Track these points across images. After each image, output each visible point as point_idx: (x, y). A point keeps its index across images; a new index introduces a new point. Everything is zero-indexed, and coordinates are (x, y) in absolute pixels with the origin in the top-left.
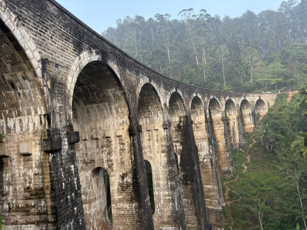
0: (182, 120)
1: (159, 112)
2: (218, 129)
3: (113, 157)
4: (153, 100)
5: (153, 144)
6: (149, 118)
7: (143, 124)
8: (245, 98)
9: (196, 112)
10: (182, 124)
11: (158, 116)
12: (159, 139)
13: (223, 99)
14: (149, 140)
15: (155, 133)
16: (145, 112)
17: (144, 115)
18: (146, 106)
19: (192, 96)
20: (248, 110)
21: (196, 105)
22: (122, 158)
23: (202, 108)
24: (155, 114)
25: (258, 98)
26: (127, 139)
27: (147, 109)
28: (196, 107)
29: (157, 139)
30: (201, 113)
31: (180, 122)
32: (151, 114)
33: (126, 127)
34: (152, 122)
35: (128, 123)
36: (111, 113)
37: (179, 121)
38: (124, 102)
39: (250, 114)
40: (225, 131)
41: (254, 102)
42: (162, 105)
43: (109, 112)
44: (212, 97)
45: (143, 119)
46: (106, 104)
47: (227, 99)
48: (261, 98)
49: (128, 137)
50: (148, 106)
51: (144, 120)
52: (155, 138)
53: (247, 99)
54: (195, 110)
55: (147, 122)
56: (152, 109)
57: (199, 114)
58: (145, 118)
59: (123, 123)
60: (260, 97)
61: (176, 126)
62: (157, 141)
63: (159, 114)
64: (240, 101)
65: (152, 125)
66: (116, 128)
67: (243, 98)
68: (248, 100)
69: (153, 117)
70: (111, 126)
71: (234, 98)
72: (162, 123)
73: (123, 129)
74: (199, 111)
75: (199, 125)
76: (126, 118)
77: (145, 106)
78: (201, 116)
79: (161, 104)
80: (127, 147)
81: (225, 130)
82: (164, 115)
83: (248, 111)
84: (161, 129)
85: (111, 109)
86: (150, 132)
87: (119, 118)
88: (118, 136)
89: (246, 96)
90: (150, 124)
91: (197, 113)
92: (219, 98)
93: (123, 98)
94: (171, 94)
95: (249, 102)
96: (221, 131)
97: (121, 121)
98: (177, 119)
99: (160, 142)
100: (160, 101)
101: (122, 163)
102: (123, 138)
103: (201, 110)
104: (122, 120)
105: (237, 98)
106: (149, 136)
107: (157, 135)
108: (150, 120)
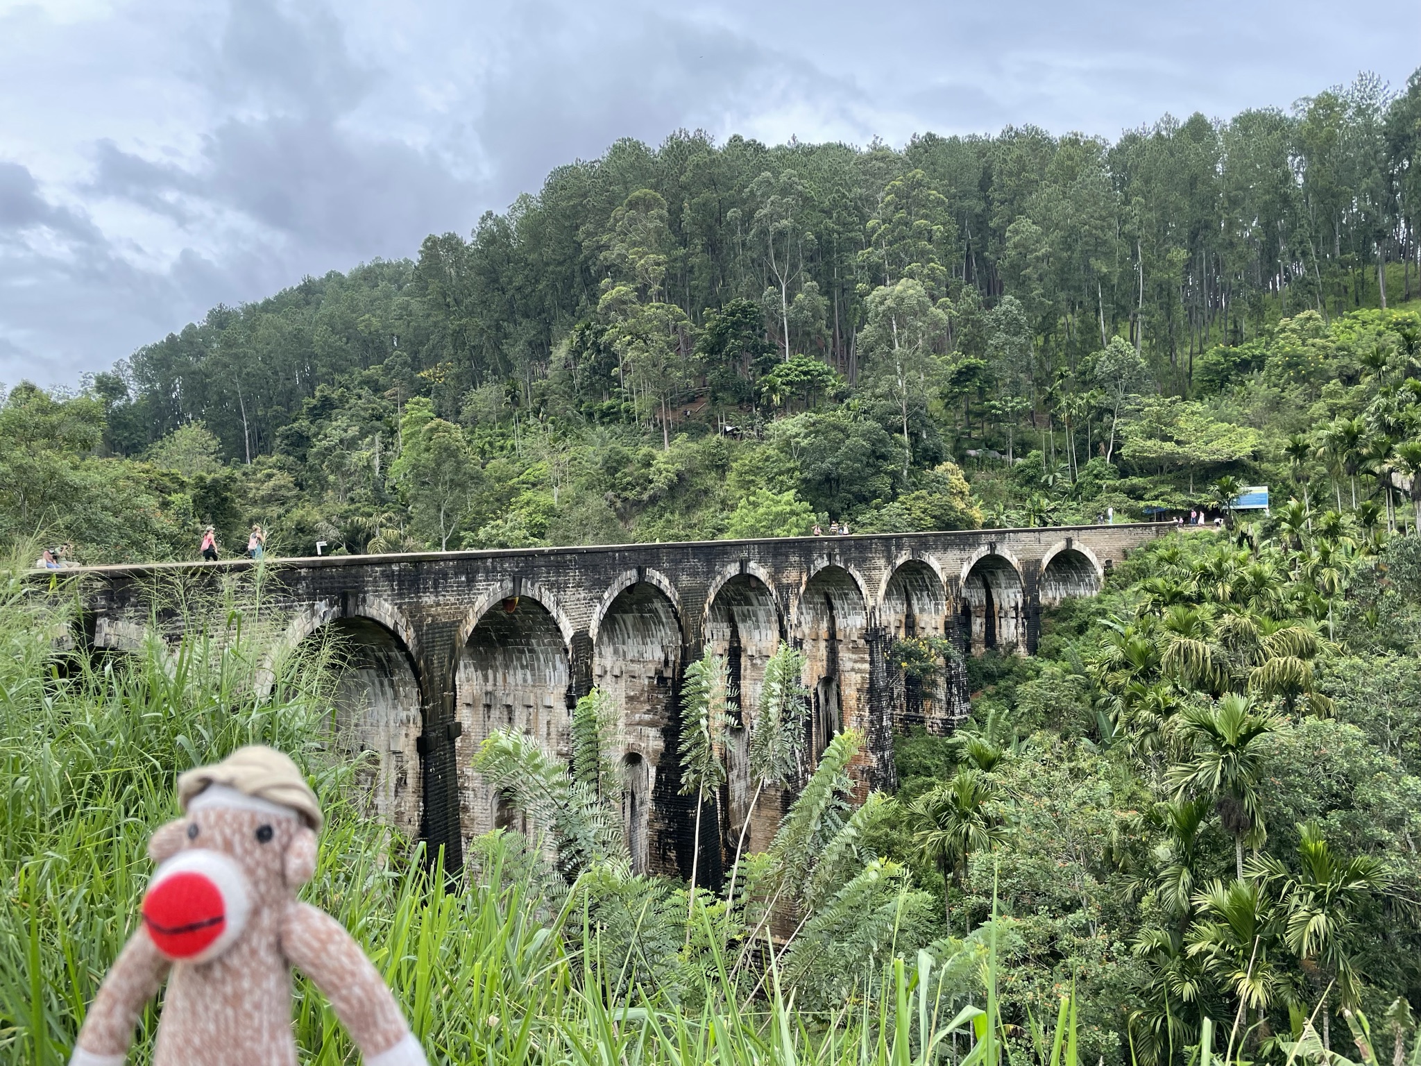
0: (671, 658)
1: (557, 656)
2: (853, 670)
3: (379, 801)
4: (541, 624)
6: (533, 669)
8: (992, 546)
9: (755, 615)
10: (668, 673)
11: (555, 668)
12: (554, 735)
13: (881, 562)
15: (544, 716)
16: (523, 652)
17: (519, 659)
18: (524, 637)
19: (718, 578)
20: (1011, 591)
21: (751, 594)
22: (399, 805)
23: (772, 608)
24: (546, 661)
25: (1059, 546)
26: (413, 763)
27: (528, 644)
28: (755, 602)
29: (549, 734)
30: (769, 621)
31: (666, 662)
32: (538, 659)
33: (415, 732)
34: (539, 681)
35: (420, 723)
36: (384, 693)
37: (663, 659)
38: (409, 676)
39: (1016, 608)
40: (871, 679)
41: (1039, 561)
42: (567, 640)
43: (378, 691)
44: (822, 563)
45: (515, 669)
46: (372, 671)
47: (900, 562)
48: (1074, 547)
49: (416, 756)
50: (528, 637)
51: (520, 673)
52: (544, 731)
53: (1004, 551)
54: (750, 608)
55: (525, 680)
56: (539, 645)
57: (762, 625)
58: (522, 667)
59: (408, 717)
60: (1069, 541)
61: (652, 674)
62: (548, 737)
63: (558, 664)
64: (965, 564)
65: (539, 692)
66: (392, 730)
67: (983, 551)
68: (1008, 557)
69: (542, 667)
70: (382, 723)
71: (939, 554)
72: (564, 690)
73: (407, 735)
74: (762, 615)
75: (759, 662)
76: (414, 711)
77: (521, 637)
78: (769, 632)
79: (561, 637)
80: (411, 781)
81: (871, 673)
82: (570, 668)
83: (1012, 596)
84: (560, 706)
85: (382, 684)
87: (400, 708)
88: (394, 753)
89: (1002, 541)
90: (533, 686)
91: (757, 621)
92: (861, 563)
93: (407, 665)
94: (616, 594)
95: (1014, 561)
96: (859, 675)
97: (403, 715)
98: (659, 655)
100: (558, 630)
101: (399, 816)
102: (405, 759)
103: (768, 613)
104: (405, 713)
105: (953, 555)
106: (528, 720)
107: (549, 723)
108: (533, 675)
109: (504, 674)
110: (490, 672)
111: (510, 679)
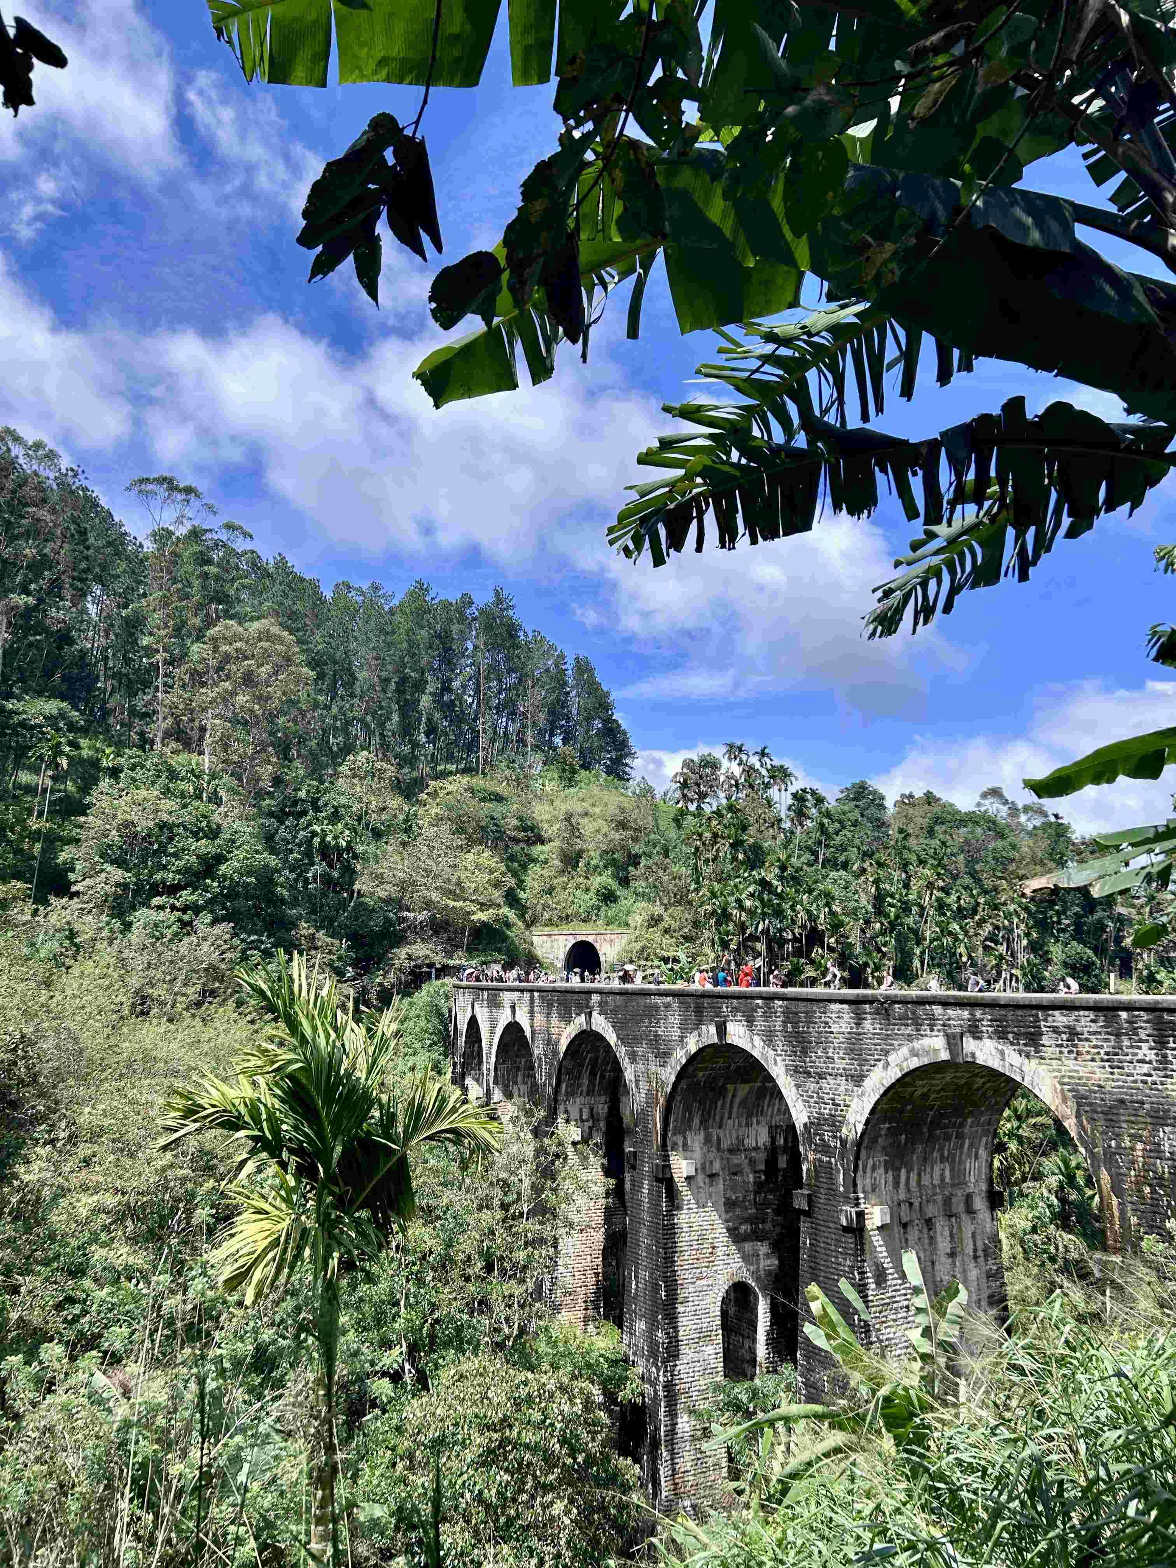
5: (964, 1271)
7: (934, 1186)
11: (976, 1158)
12: (980, 1253)
14: (952, 1255)
15: (968, 1229)
17: (941, 1150)
24: (971, 1146)
29: (975, 1251)
32: (962, 1147)
61: (759, 1166)
62: (975, 1257)
86: (953, 1220)
90: (953, 1186)
99: (981, 1260)
106: (952, 1235)
107: (974, 1235)
108: (952, 1170)
109: (919, 1175)
110: (903, 1172)
111: (926, 1180)
